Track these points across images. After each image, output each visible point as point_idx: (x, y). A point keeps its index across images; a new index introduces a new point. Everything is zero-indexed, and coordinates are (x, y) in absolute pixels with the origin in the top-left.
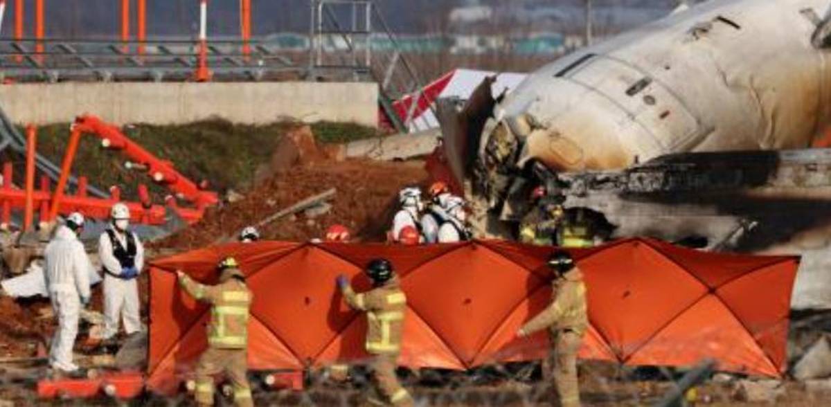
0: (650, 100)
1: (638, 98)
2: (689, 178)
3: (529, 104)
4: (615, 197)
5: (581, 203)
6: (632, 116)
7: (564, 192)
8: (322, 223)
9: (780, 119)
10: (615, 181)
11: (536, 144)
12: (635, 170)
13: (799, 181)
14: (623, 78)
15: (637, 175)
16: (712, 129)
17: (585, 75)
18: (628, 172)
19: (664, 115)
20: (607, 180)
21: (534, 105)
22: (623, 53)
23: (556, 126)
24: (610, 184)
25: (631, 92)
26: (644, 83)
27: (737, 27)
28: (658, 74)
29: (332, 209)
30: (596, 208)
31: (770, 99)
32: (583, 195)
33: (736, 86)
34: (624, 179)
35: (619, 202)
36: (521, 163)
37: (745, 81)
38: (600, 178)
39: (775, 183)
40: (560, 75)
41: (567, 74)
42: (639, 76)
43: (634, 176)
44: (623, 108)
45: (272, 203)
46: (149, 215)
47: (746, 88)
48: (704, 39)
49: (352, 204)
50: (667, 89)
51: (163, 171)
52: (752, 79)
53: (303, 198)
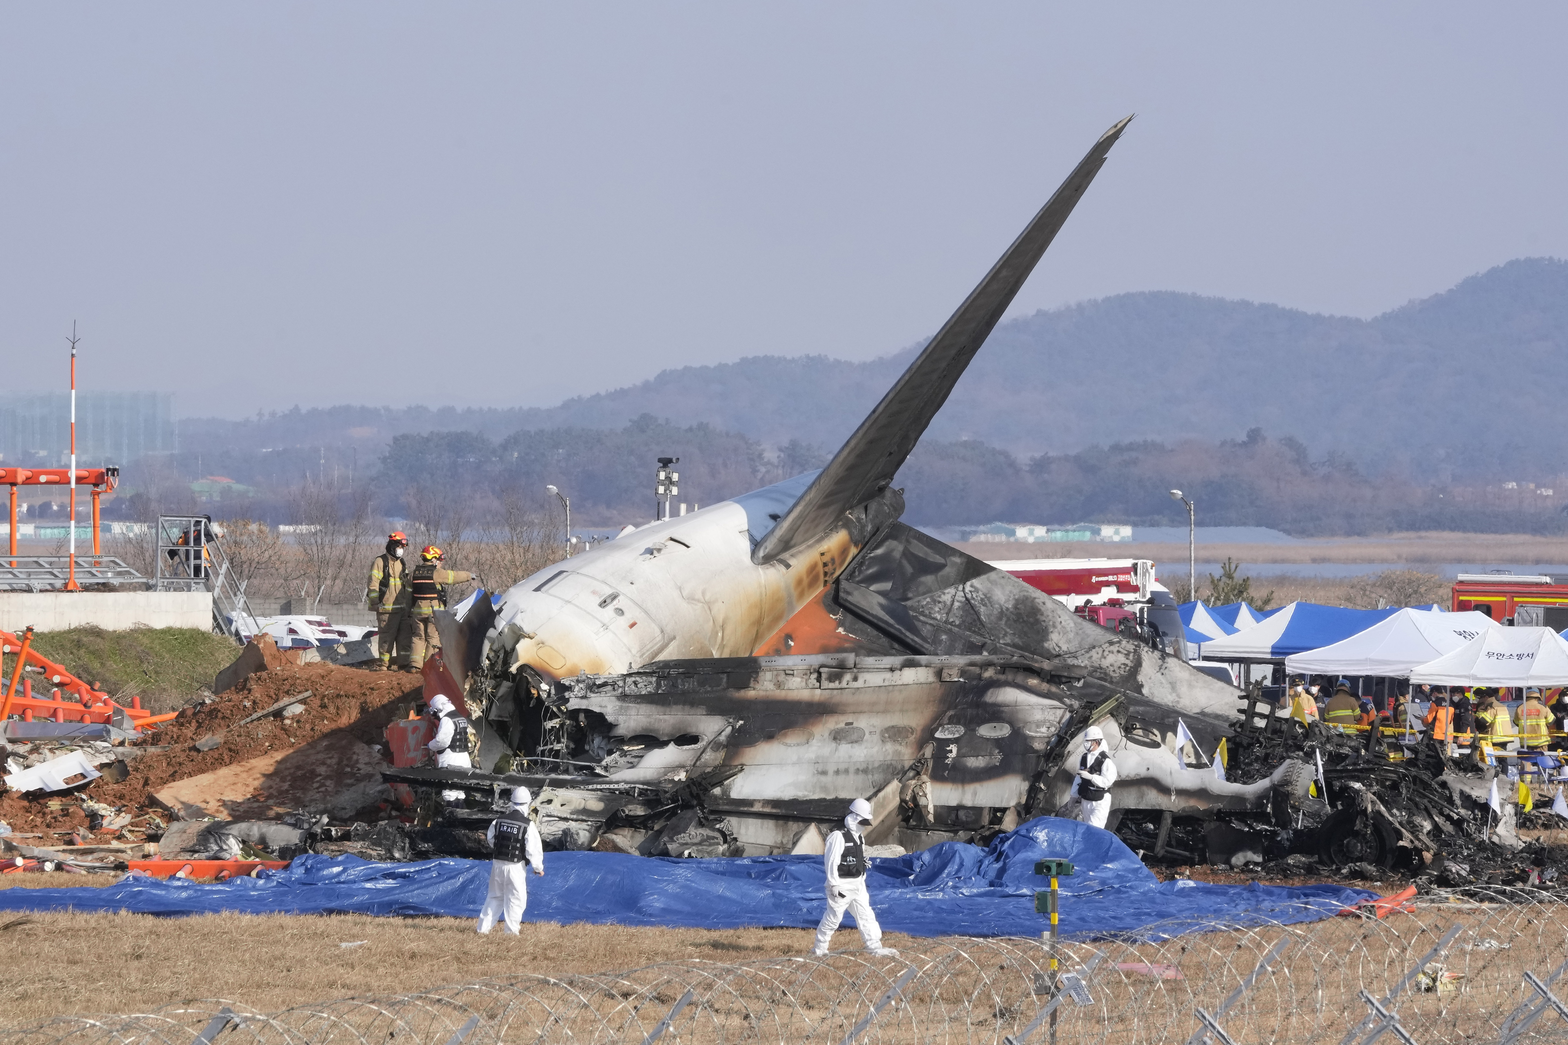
0: (620, 612)
1: (610, 608)
2: (679, 681)
3: (513, 617)
4: (614, 699)
5: (583, 704)
6: (605, 627)
7: (567, 695)
8: (298, 722)
9: (729, 630)
10: (614, 685)
11: (525, 652)
12: (630, 675)
13: (779, 685)
14: (594, 593)
15: (633, 679)
16: (674, 638)
17: (559, 588)
18: (624, 677)
19: (632, 625)
20: (605, 684)
21: (519, 616)
22: (588, 570)
23: (541, 636)
24: (609, 688)
25: (604, 604)
26: (614, 597)
27: (688, 547)
28: (623, 588)
29: (306, 710)
30: (597, 710)
31: (720, 610)
32: (584, 697)
33: (691, 599)
34: (621, 683)
35: (618, 703)
36: (513, 669)
37: (699, 596)
38: (598, 682)
39: (758, 686)
40: (538, 589)
41: (543, 589)
42: (608, 591)
43: (630, 680)
44: (597, 619)
45: (248, 704)
46: (90, 713)
47: (699, 601)
48: (660, 558)
49: (324, 706)
50: (632, 600)
51: (59, 674)
52: (704, 593)
53: (277, 701)
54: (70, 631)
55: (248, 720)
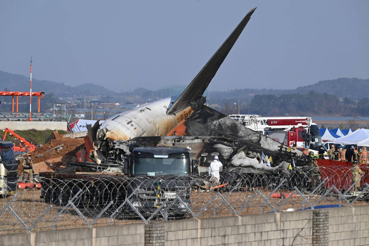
0: (132, 125)
1: (130, 124)
2: (142, 142)
3: (106, 126)
4: (126, 146)
5: (119, 147)
6: (128, 129)
7: (115, 145)
8: (61, 151)
9: (160, 130)
10: (126, 143)
11: (108, 135)
12: (130, 140)
13: (165, 143)
14: (126, 121)
15: (131, 141)
16: (146, 132)
17: (119, 120)
18: (129, 141)
19: (135, 129)
20: (124, 142)
21: (107, 126)
22: (126, 115)
23: (112, 131)
24: (125, 143)
25: (128, 123)
26: (131, 122)
27: (151, 110)
28: (133, 120)
29: (63, 148)
30: (122, 149)
31: (158, 126)
32: (119, 145)
33: (150, 123)
34: (128, 142)
35: (127, 147)
36: (105, 139)
37: (152, 122)
38: (122, 142)
39: (160, 143)
40: (113, 120)
41: (114, 120)
42: (130, 120)
43: (130, 142)
44: (126, 127)
45: (50, 147)
46: (21, 149)
47: (152, 123)
48: (143, 113)
49: (67, 147)
50: (136, 123)
51: (23, 140)
52: (154, 121)
53: (57, 146)
54: (28, 130)
55: (49, 151)
